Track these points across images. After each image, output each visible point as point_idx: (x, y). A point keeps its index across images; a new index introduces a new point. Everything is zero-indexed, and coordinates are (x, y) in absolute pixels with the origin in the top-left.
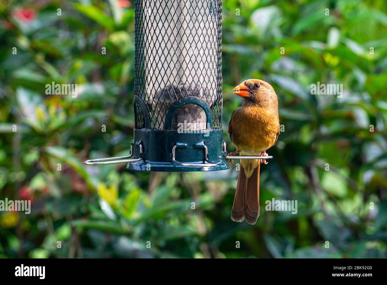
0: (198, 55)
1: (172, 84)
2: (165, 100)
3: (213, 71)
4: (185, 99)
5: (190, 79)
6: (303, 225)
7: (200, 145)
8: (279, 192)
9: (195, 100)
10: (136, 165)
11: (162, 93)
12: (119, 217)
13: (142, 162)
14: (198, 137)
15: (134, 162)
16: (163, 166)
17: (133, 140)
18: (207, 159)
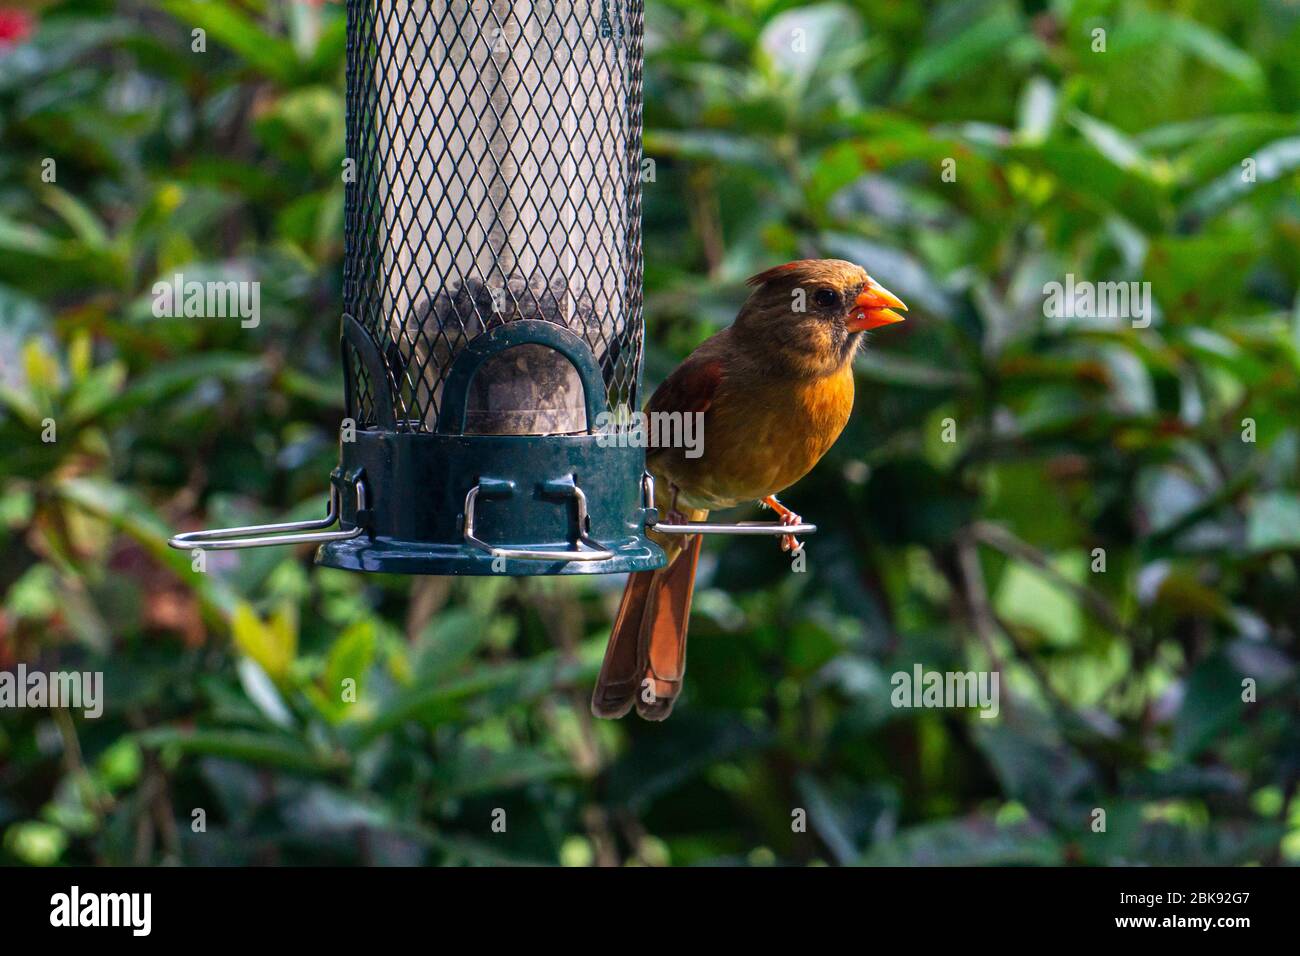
0: (556, 179)
1: (467, 278)
2: (441, 332)
3: (608, 235)
4: (508, 329)
5: (528, 263)
6: (934, 742)
7: (559, 486)
8: (848, 630)
9: (542, 332)
10: (348, 552)
11: (431, 309)
12: (301, 718)
13: (363, 541)
14: (554, 458)
15: (339, 541)
16: (431, 555)
17: (338, 468)
18: (586, 535)
